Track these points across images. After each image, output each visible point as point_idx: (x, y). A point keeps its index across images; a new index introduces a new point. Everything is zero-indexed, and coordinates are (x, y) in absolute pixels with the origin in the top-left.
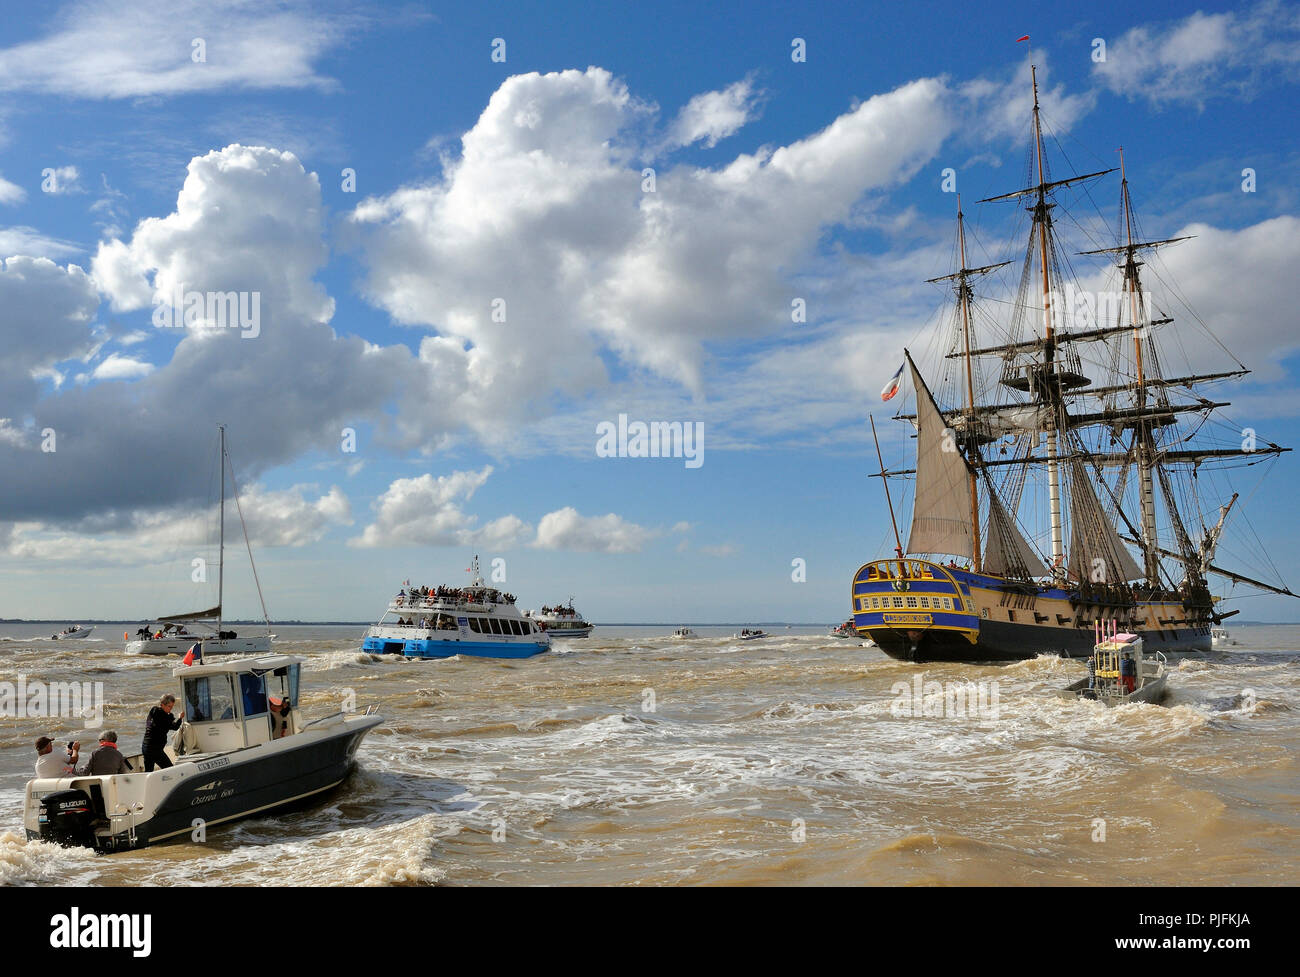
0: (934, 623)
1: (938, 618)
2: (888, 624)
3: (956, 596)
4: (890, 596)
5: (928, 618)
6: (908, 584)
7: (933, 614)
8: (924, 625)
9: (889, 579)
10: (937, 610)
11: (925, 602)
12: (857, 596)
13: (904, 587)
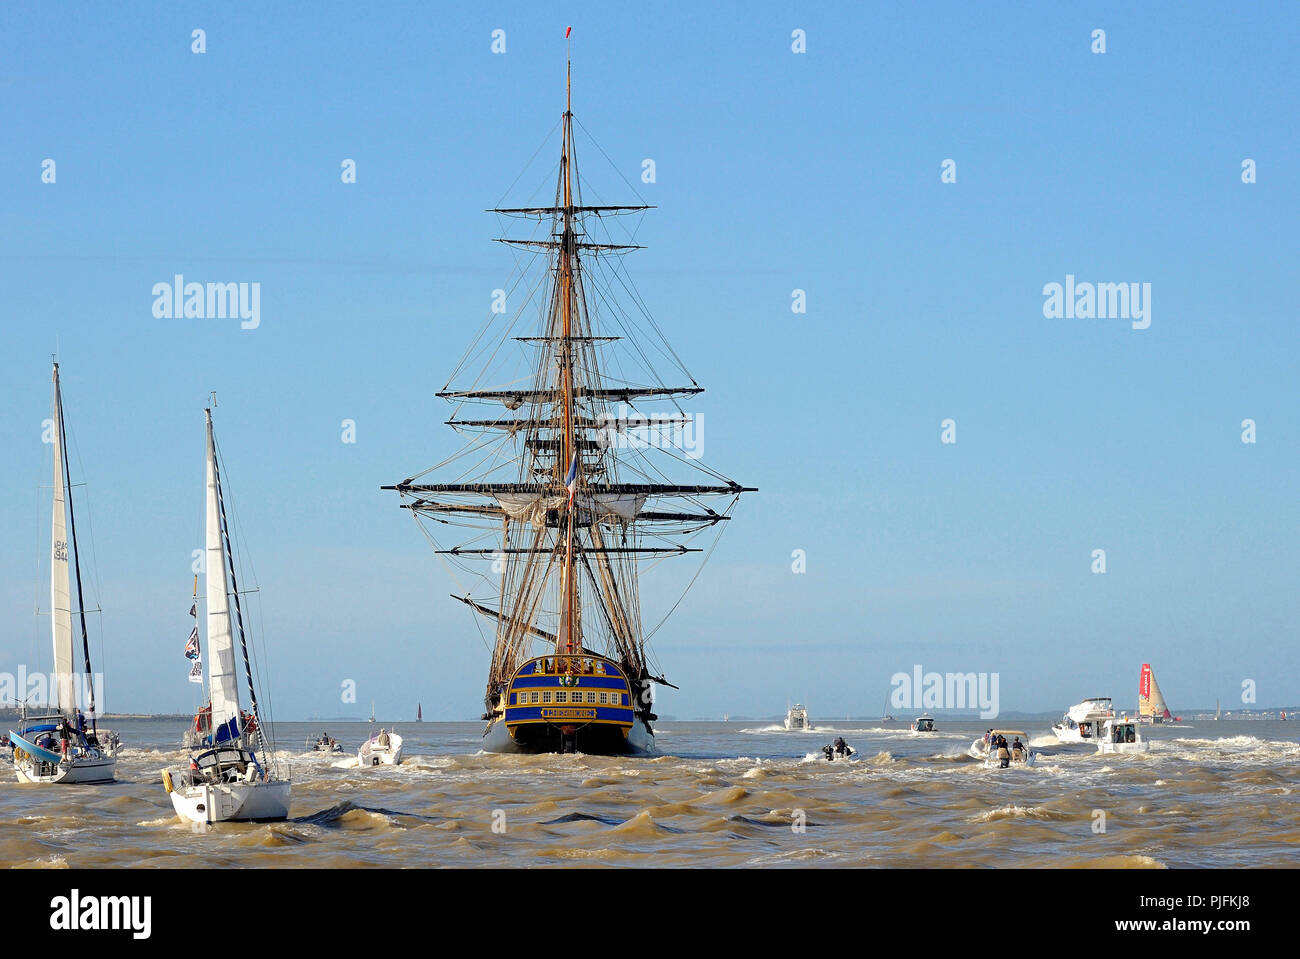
0: (598, 717)
1: (603, 712)
2: (545, 719)
3: (626, 692)
4: (553, 692)
5: (592, 713)
6: (578, 680)
7: (598, 709)
8: (586, 719)
9: (556, 674)
10: (603, 705)
11: (591, 697)
12: (514, 691)
13: (573, 683)
